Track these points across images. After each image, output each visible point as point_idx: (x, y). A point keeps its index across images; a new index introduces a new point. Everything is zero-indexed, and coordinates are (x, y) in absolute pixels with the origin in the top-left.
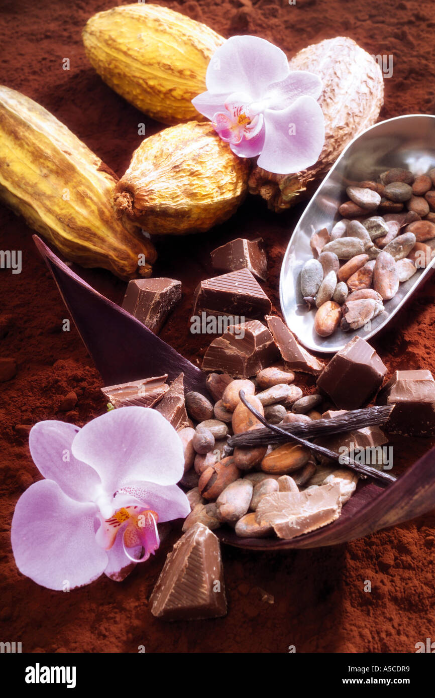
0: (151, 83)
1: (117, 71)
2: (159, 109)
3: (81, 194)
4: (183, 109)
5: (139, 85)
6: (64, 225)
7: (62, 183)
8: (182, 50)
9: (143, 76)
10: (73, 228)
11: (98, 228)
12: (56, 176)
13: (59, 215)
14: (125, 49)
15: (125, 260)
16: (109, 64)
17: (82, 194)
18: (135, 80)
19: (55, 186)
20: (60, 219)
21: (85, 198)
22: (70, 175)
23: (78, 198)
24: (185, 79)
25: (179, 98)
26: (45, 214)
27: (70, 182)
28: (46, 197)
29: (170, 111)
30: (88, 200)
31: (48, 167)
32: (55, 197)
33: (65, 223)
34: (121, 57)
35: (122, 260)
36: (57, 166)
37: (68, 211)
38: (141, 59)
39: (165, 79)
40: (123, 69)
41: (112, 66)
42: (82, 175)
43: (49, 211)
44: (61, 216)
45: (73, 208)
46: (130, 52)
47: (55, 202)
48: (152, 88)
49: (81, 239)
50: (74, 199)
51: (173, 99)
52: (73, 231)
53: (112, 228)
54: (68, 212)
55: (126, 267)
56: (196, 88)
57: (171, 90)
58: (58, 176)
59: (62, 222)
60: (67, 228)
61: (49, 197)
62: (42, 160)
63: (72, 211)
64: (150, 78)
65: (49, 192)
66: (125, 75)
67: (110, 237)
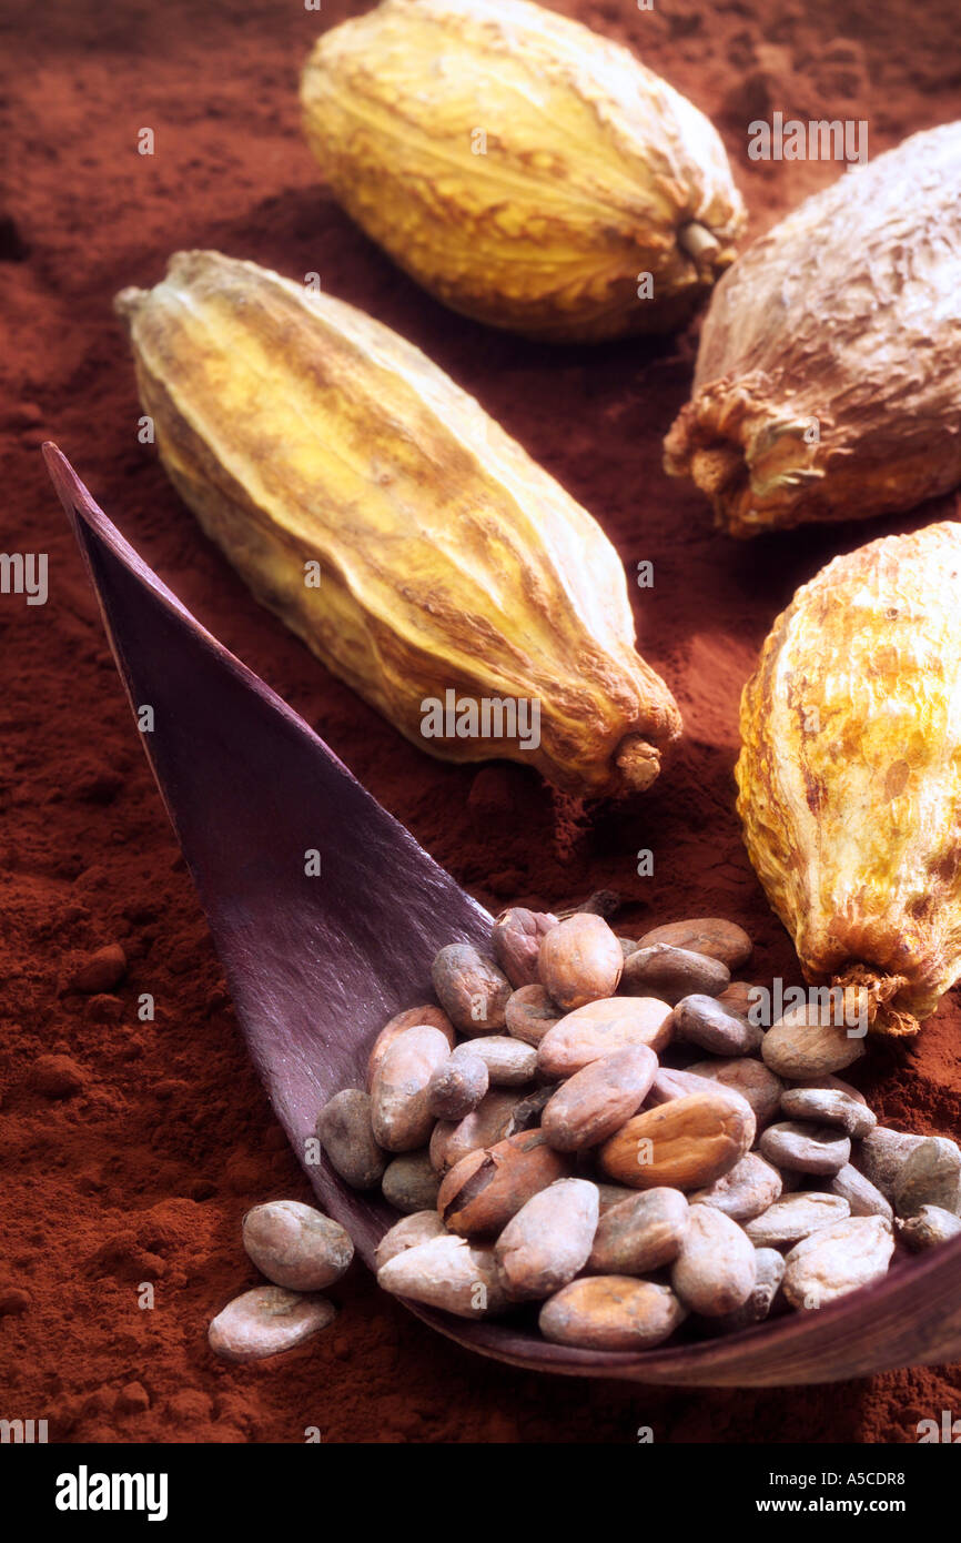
0: (446, 188)
1: (368, 162)
2: (462, 268)
3: (478, 528)
4: (523, 267)
5: (416, 197)
6: (414, 607)
7: (429, 500)
8: (539, 99)
9: (428, 171)
10: (437, 615)
11: (513, 624)
12: (416, 483)
13: (405, 581)
14: (390, 96)
15: (578, 718)
16: (350, 142)
17: (483, 529)
18: (407, 183)
19: (407, 510)
20: (405, 594)
21: (489, 539)
22: (455, 482)
23: (467, 539)
24: (536, 178)
25: (514, 232)
26: (365, 582)
27: (452, 498)
28: (378, 538)
29: (490, 275)
30: (496, 545)
31: (396, 458)
32: (402, 538)
33: (419, 601)
34: (380, 121)
35: (569, 715)
36: (423, 455)
37: (432, 571)
38: (426, 121)
39: (481, 178)
40: (382, 156)
41: (355, 150)
42: (492, 480)
43: (379, 574)
44: (409, 585)
45: (447, 562)
46: (405, 107)
47: (399, 551)
48: (446, 202)
49: (456, 648)
50: (456, 540)
51: (497, 235)
52: (437, 625)
53: (555, 630)
54: (433, 576)
55: (581, 737)
56: (563, 207)
57: (494, 210)
58: (420, 484)
59: (410, 601)
60: (421, 615)
61: (386, 540)
62: (381, 442)
63: (443, 572)
64: (443, 176)
65: (386, 526)
66: (385, 174)
67: (547, 655)
